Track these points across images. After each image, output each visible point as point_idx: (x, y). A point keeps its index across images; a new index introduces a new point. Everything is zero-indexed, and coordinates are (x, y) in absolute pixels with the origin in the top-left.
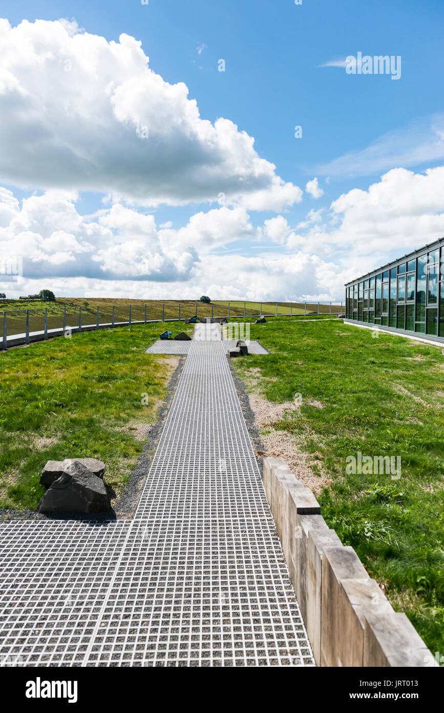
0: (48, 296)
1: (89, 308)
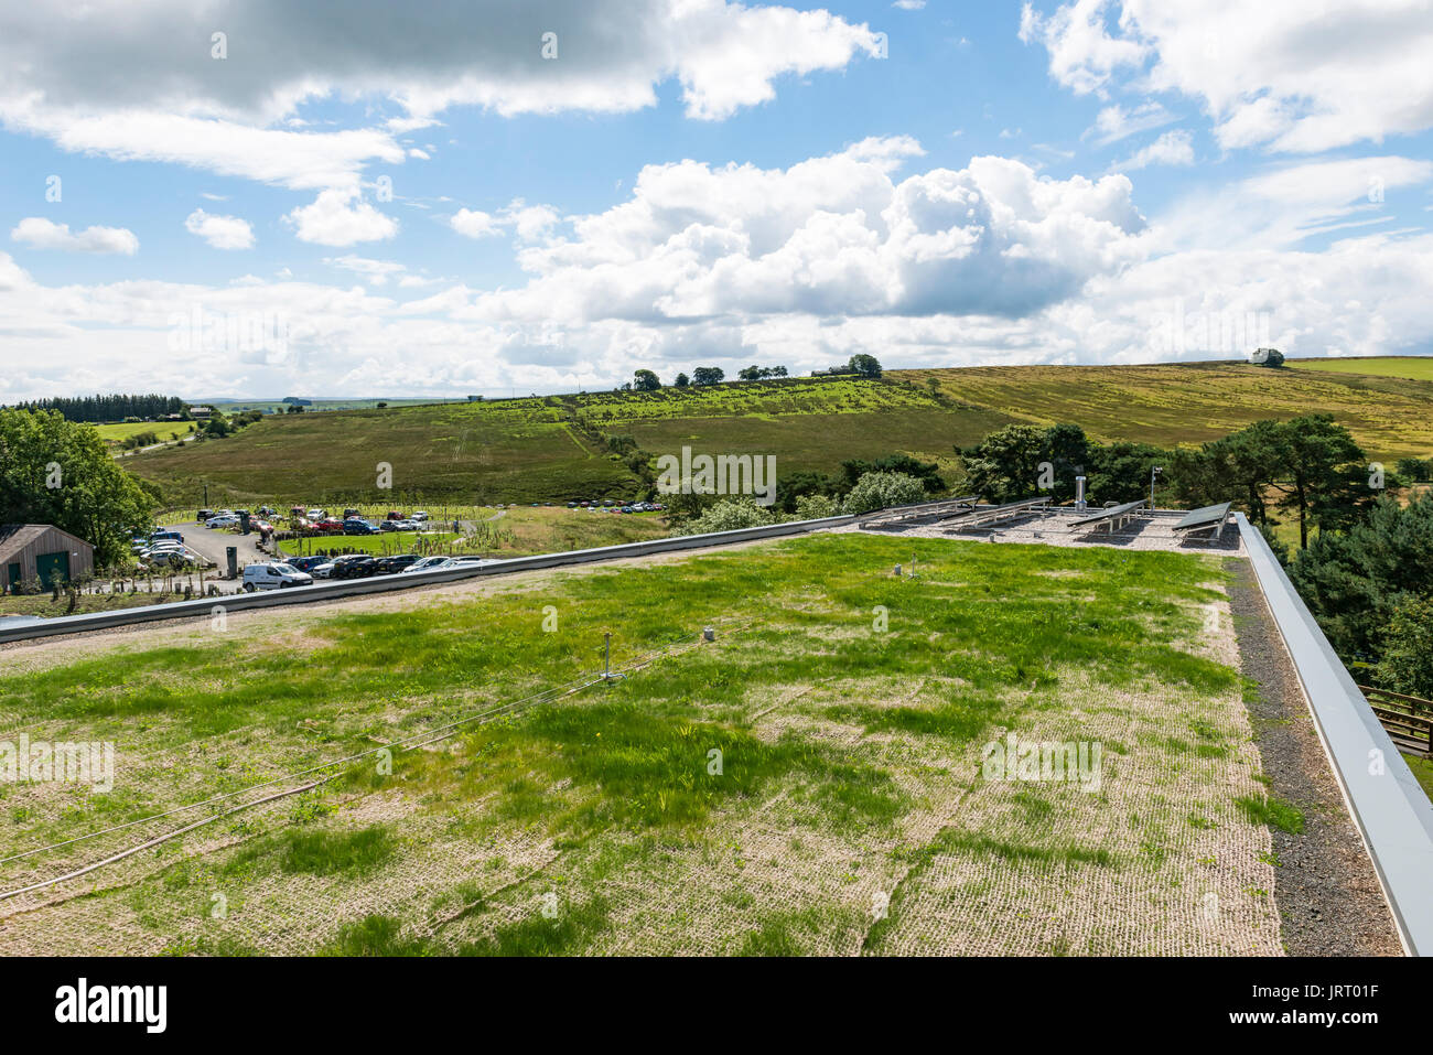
0: (866, 368)
1: (939, 391)
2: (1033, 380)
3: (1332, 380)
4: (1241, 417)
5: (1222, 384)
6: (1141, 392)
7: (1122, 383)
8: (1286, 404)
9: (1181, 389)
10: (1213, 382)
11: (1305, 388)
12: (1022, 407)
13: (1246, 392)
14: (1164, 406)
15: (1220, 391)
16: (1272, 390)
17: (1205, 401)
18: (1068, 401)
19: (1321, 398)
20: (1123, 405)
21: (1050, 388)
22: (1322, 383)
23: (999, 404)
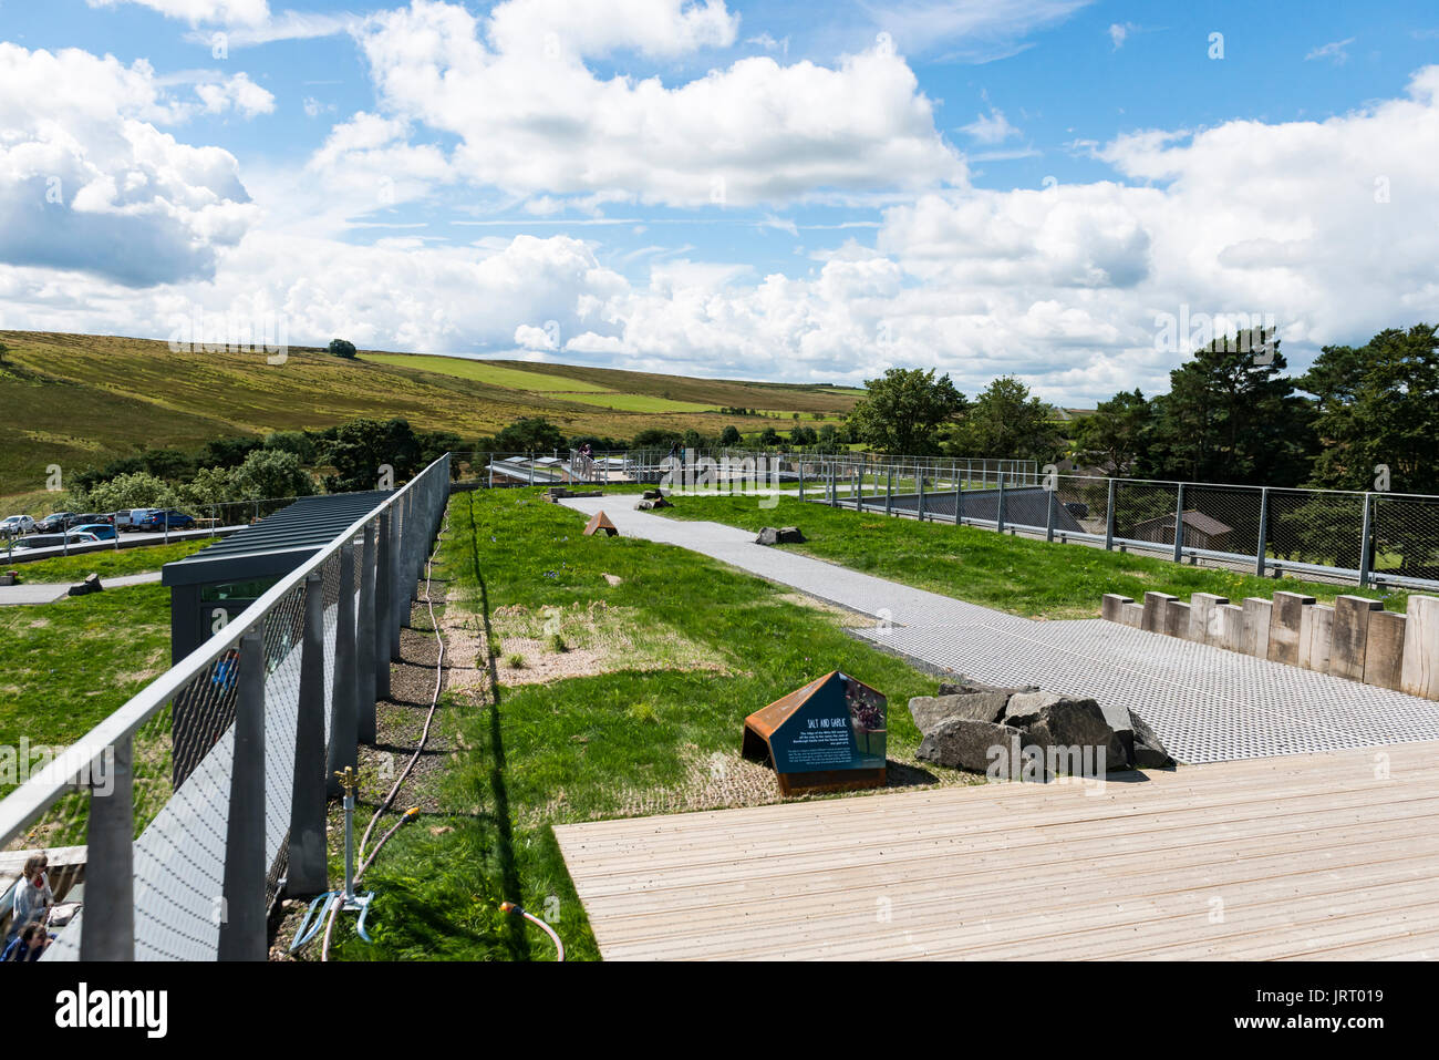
1: (6, 358)
2: (117, 353)
3: (398, 374)
4: (341, 405)
5: (311, 372)
6: (239, 374)
7: (217, 364)
8: (370, 393)
9: (276, 374)
10: (302, 368)
11: (380, 380)
12: (122, 385)
13: (333, 380)
14: (267, 390)
15: (311, 378)
16: (354, 380)
17: (301, 387)
18: (169, 380)
19: (395, 390)
20: (226, 386)
21: (142, 365)
22: (393, 376)
23: (93, 379)
